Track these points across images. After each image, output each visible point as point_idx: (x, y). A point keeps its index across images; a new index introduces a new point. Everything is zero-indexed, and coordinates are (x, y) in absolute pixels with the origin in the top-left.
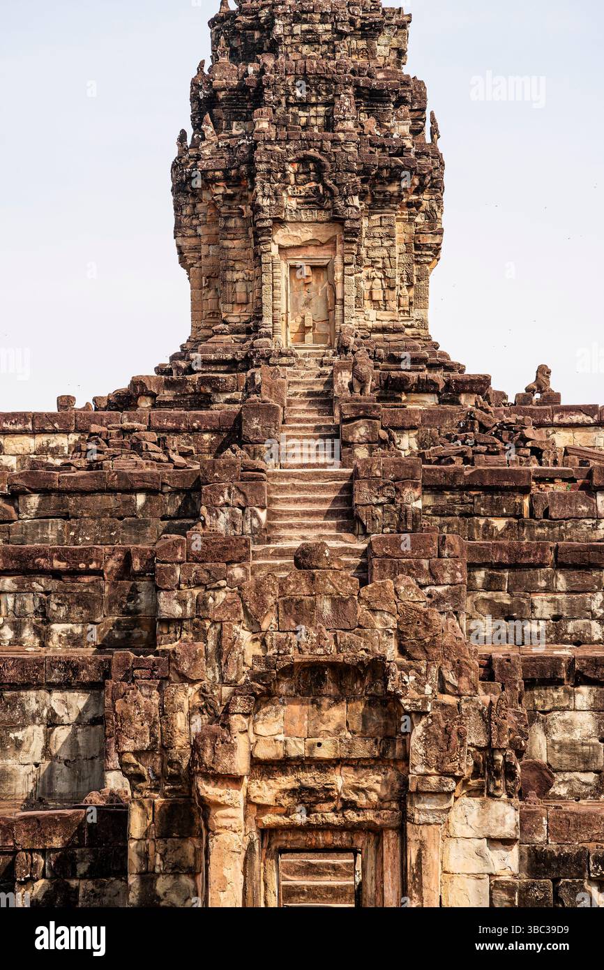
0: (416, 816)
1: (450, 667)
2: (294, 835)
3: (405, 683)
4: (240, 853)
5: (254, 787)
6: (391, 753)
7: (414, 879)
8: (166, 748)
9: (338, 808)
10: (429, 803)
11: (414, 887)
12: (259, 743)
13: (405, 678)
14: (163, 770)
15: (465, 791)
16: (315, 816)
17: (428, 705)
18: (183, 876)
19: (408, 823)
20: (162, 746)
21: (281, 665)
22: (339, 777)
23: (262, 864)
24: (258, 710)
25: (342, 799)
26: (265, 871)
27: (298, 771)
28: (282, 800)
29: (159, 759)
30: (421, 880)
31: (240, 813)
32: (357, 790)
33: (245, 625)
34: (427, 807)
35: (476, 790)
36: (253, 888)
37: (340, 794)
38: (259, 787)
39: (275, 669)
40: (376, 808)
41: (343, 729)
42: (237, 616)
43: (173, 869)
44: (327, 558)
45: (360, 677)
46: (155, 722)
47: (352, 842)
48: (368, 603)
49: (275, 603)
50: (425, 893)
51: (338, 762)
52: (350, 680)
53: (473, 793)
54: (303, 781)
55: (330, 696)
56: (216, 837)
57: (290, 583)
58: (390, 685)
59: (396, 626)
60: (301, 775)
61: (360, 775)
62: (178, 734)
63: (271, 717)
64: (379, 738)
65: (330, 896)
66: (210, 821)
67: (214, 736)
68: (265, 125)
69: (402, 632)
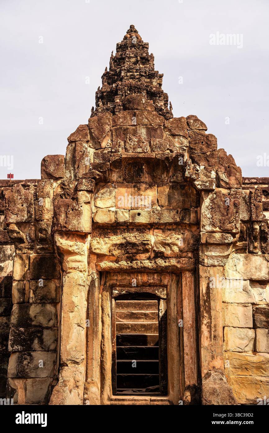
0: (206, 261)
1: (223, 170)
2: (122, 276)
3: (197, 171)
4: (84, 286)
5: (95, 242)
6: (187, 219)
7: (205, 304)
8: (38, 220)
9: (152, 257)
10: (214, 252)
11: (205, 309)
12: (98, 213)
13: (198, 167)
14: (36, 236)
15: (234, 250)
16: (136, 263)
17: (213, 185)
18: (48, 305)
19: (200, 265)
20: (35, 219)
21: (113, 159)
22: (152, 236)
23: (100, 296)
24: (98, 191)
25: (154, 251)
26: (102, 300)
27: (125, 232)
28: (114, 251)
29: (33, 228)
30: (210, 304)
31: (85, 259)
32: (164, 244)
33: (91, 145)
34: (213, 254)
35: (242, 249)
36: (94, 311)
37: (153, 247)
38: (98, 243)
39: (109, 162)
40: (178, 257)
41: (155, 204)
42: (85, 138)
43: (41, 300)
44: (143, 104)
45: (166, 169)
46: (31, 204)
47: (161, 281)
48: (170, 130)
49: (111, 130)
50: (213, 313)
51: (151, 226)
52: (159, 172)
53: (239, 251)
54: (128, 238)
55: (146, 183)
56: (68, 275)
57: (120, 118)
58: (187, 173)
59: (188, 145)
60: (126, 235)
61: (166, 235)
62: (46, 212)
63: (106, 196)
64: (179, 210)
65: (143, 329)
66: (63, 264)
67: (68, 206)
68: (118, 101)
69: (192, 149)
